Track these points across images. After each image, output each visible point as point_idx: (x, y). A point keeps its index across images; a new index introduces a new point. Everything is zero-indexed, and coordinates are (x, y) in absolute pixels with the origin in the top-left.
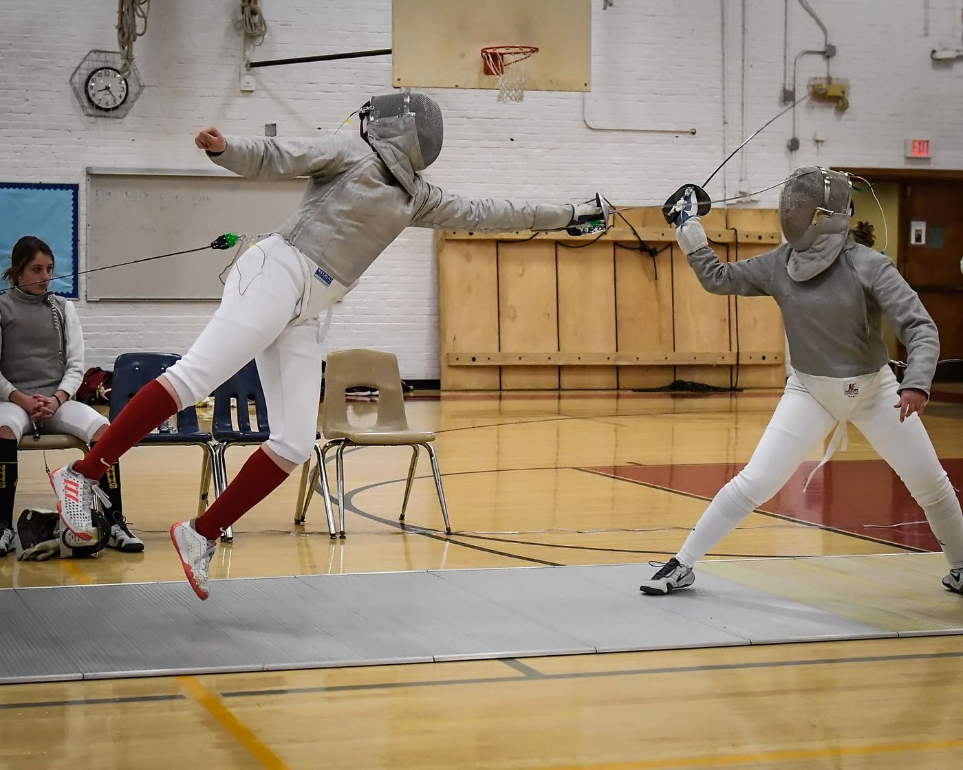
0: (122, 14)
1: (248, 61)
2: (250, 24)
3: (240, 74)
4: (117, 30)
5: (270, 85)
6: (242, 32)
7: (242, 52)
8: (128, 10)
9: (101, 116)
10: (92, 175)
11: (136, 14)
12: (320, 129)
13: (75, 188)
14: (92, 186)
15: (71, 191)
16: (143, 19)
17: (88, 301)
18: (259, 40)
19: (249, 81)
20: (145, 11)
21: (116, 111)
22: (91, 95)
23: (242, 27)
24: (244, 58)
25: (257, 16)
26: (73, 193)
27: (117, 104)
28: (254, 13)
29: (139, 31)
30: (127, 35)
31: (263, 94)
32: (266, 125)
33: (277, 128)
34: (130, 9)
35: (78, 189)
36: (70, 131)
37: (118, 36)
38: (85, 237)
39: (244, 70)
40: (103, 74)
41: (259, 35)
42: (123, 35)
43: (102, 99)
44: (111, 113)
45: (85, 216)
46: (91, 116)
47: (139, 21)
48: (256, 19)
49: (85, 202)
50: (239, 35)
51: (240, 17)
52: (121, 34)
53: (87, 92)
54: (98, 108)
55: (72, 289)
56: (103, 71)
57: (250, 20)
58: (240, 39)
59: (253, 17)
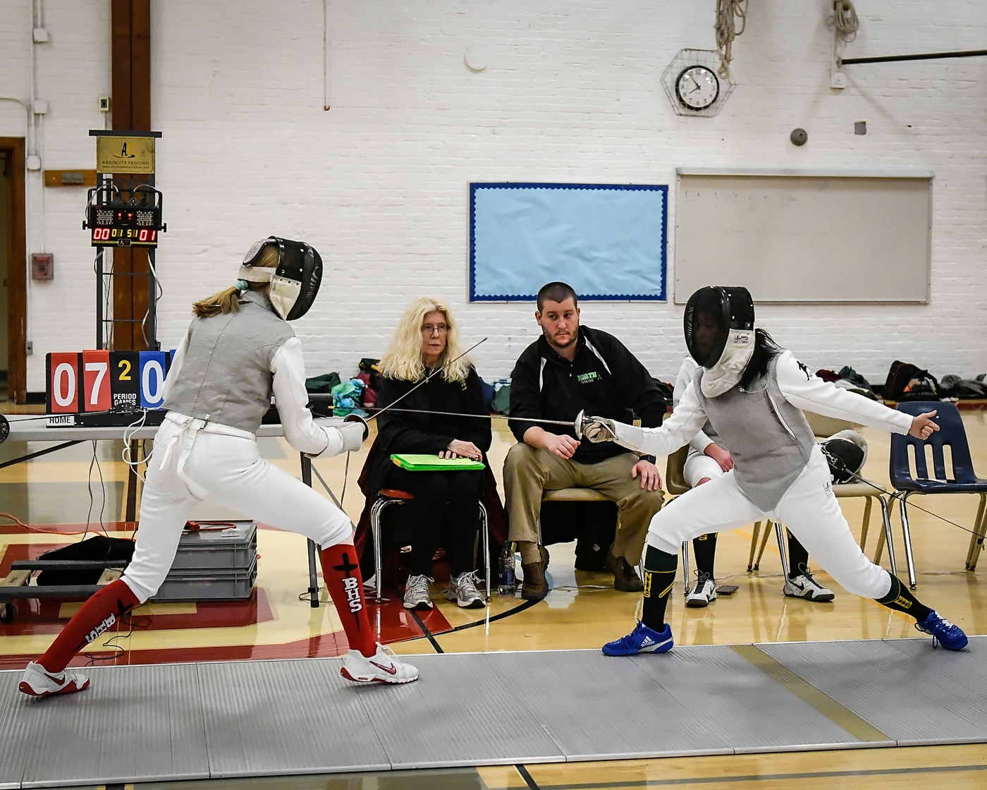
0: (720, 13)
1: (839, 58)
2: (843, 19)
3: (830, 70)
4: (715, 30)
5: (860, 82)
6: (833, 28)
7: (833, 49)
8: (728, 9)
9: (692, 116)
10: (682, 176)
11: (735, 13)
12: (910, 126)
13: (664, 188)
14: (682, 185)
15: (661, 192)
16: (742, 19)
17: (676, 304)
18: (851, 36)
19: (840, 78)
20: (744, 10)
21: (706, 110)
22: (682, 95)
23: (833, 23)
24: (835, 55)
25: (849, 12)
26: (663, 195)
27: (707, 104)
28: (846, 8)
29: (737, 31)
30: (726, 35)
31: (853, 91)
32: (856, 124)
33: (867, 127)
34: (730, 10)
35: (668, 190)
36: (660, 131)
37: (717, 36)
38: (673, 239)
39: (835, 66)
40: (694, 73)
41: (852, 32)
42: (722, 34)
43: (693, 99)
44: (703, 112)
45: (674, 218)
46: (681, 115)
47: (738, 21)
48: (848, 14)
49: (674, 202)
50: (831, 31)
51: (832, 12)
52: (719, 34)
53: (677, 91)
54: (690, 108)
55: (660, 291)
56: (694, 70)
57: (842, 15)
58: (832, 35)
59: (845, 12)
